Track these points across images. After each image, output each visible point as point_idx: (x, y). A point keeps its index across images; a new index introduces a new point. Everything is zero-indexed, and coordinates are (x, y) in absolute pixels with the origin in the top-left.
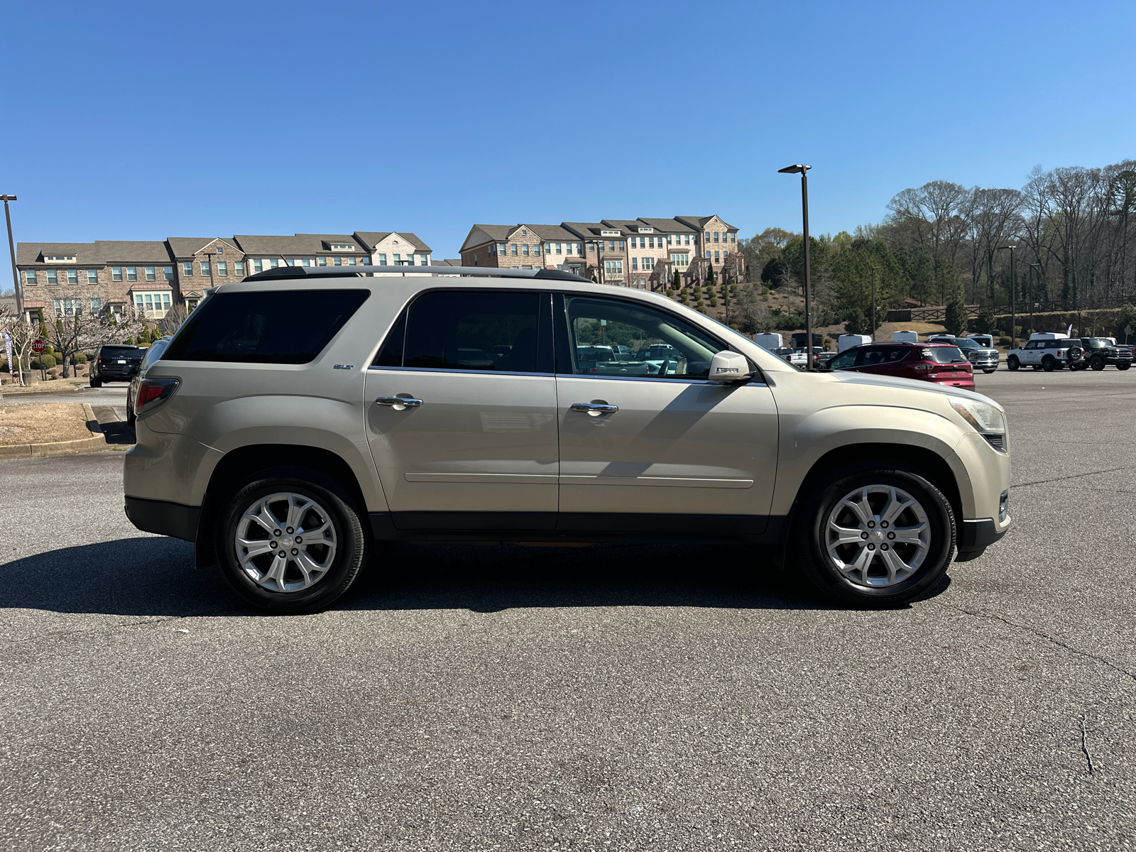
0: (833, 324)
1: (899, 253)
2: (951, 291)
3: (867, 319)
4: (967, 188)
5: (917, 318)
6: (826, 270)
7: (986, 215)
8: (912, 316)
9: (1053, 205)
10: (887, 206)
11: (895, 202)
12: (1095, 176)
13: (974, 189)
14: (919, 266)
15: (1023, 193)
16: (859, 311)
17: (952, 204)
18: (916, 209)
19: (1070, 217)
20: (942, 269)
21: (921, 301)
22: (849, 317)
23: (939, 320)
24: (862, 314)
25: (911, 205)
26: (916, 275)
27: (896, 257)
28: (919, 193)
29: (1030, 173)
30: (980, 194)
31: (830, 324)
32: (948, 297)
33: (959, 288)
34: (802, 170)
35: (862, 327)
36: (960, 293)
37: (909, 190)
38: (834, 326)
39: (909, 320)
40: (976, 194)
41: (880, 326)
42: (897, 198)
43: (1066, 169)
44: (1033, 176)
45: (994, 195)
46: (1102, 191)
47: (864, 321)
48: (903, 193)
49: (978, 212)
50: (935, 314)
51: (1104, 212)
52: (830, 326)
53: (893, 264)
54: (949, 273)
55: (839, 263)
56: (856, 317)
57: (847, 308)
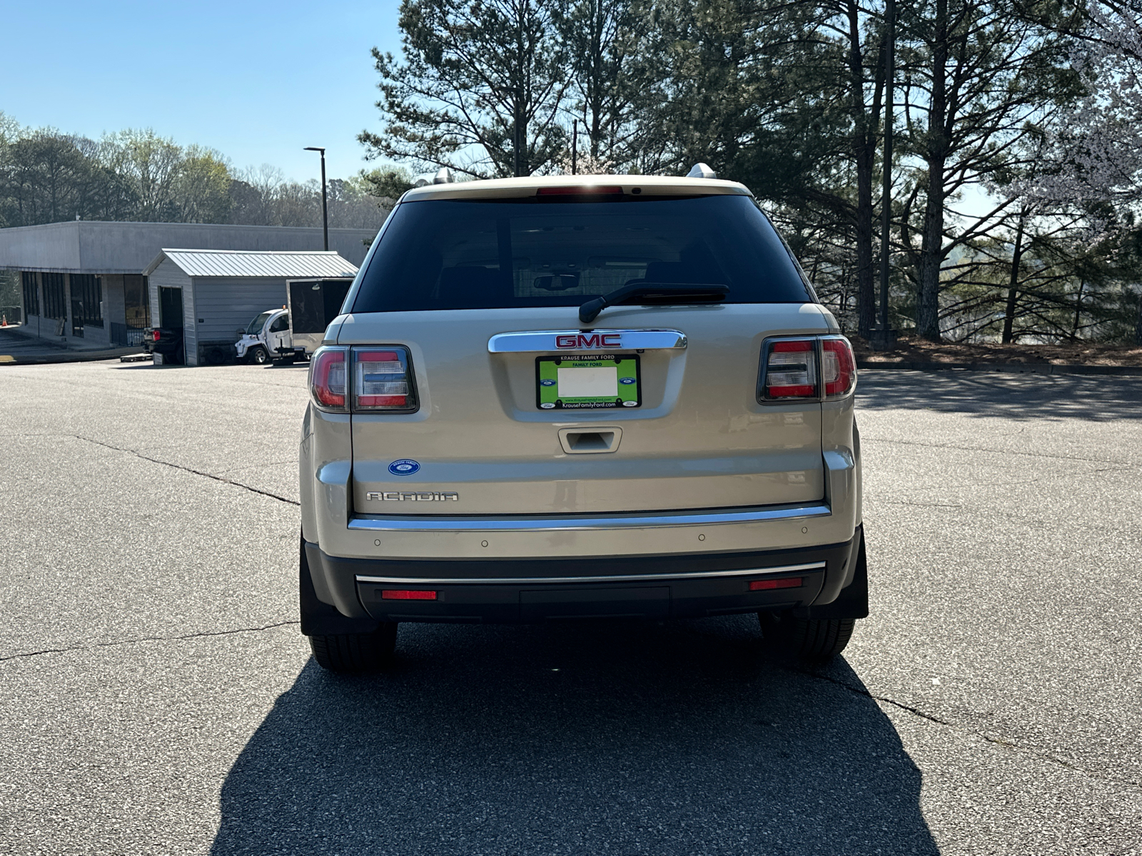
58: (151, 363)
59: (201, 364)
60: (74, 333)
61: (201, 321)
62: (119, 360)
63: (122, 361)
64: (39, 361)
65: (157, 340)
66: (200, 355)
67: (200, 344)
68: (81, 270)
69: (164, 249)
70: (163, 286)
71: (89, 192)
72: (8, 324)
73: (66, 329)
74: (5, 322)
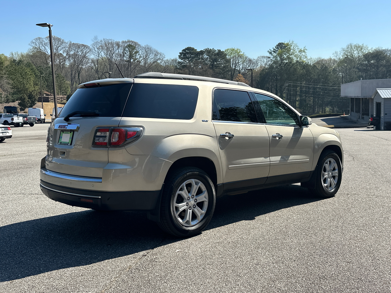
0: (12, 102)
1: (39, 68)
2: (65, 89)
3: (30, 100)
4: (66, 41)
5: (52, 101)
6: (5, 74)
7: (75, 55)
8: (50, 100)
9: (103, 54)
10: (29, 44)
11: (33, 43)
12: (118, 45)
13: (69, 42)
14: (49, 76)
15: (91, 47)
16: (26, 96)
17: (60, 48)
18: (43, 48)
19: (110, 61)
20: (60, 78)
21: (51, 93)
22: (21, 99)
23: (62, 102)
24: (27, 98)
25: (41, 45)
26: (48, 80)
27: (38, 70)
28: (44, 40)
29: (93, 39)
30: (72, 45)
31: (10, 102)
32: (63, 91)
33: (68, 87)
34: (49, 26)
35: (27, 104)
36: (68, 90)
37: (40, 38)
38: (12, 103)
39: (48, 101)
40: (70, 44)
41: (36, 104)
42: (34, 41)
43: (108, 40)
44: (94, 41)
45: (78, 46)
46: (121, 51)
47: (28, 101)
48: (37, 39)
49: (72, 53)
50: (61, 99)
51: (122, 60)
52: (10, 103)
53: (37, 74)
54: (63, 80)
55: (11, 70)
56: (24, 99)
57: (18, 94)
58: (373, 129)
59: (384, 130)
60: (362, 118)
61: (386, 114)
62: (366, 128)
63: (367, 128)
64: (341, 127)
65: (372, 121)
66: (385, 127)
67: (385, 123)
68: (361, 97)
69: (377, 89)
70: (377, 102)
71: (390, 68)
72: (345, 115)
73: (360, 116)
74: (344, 114)
